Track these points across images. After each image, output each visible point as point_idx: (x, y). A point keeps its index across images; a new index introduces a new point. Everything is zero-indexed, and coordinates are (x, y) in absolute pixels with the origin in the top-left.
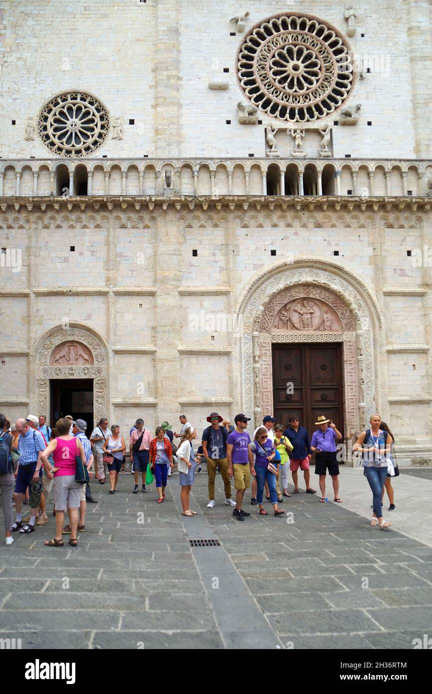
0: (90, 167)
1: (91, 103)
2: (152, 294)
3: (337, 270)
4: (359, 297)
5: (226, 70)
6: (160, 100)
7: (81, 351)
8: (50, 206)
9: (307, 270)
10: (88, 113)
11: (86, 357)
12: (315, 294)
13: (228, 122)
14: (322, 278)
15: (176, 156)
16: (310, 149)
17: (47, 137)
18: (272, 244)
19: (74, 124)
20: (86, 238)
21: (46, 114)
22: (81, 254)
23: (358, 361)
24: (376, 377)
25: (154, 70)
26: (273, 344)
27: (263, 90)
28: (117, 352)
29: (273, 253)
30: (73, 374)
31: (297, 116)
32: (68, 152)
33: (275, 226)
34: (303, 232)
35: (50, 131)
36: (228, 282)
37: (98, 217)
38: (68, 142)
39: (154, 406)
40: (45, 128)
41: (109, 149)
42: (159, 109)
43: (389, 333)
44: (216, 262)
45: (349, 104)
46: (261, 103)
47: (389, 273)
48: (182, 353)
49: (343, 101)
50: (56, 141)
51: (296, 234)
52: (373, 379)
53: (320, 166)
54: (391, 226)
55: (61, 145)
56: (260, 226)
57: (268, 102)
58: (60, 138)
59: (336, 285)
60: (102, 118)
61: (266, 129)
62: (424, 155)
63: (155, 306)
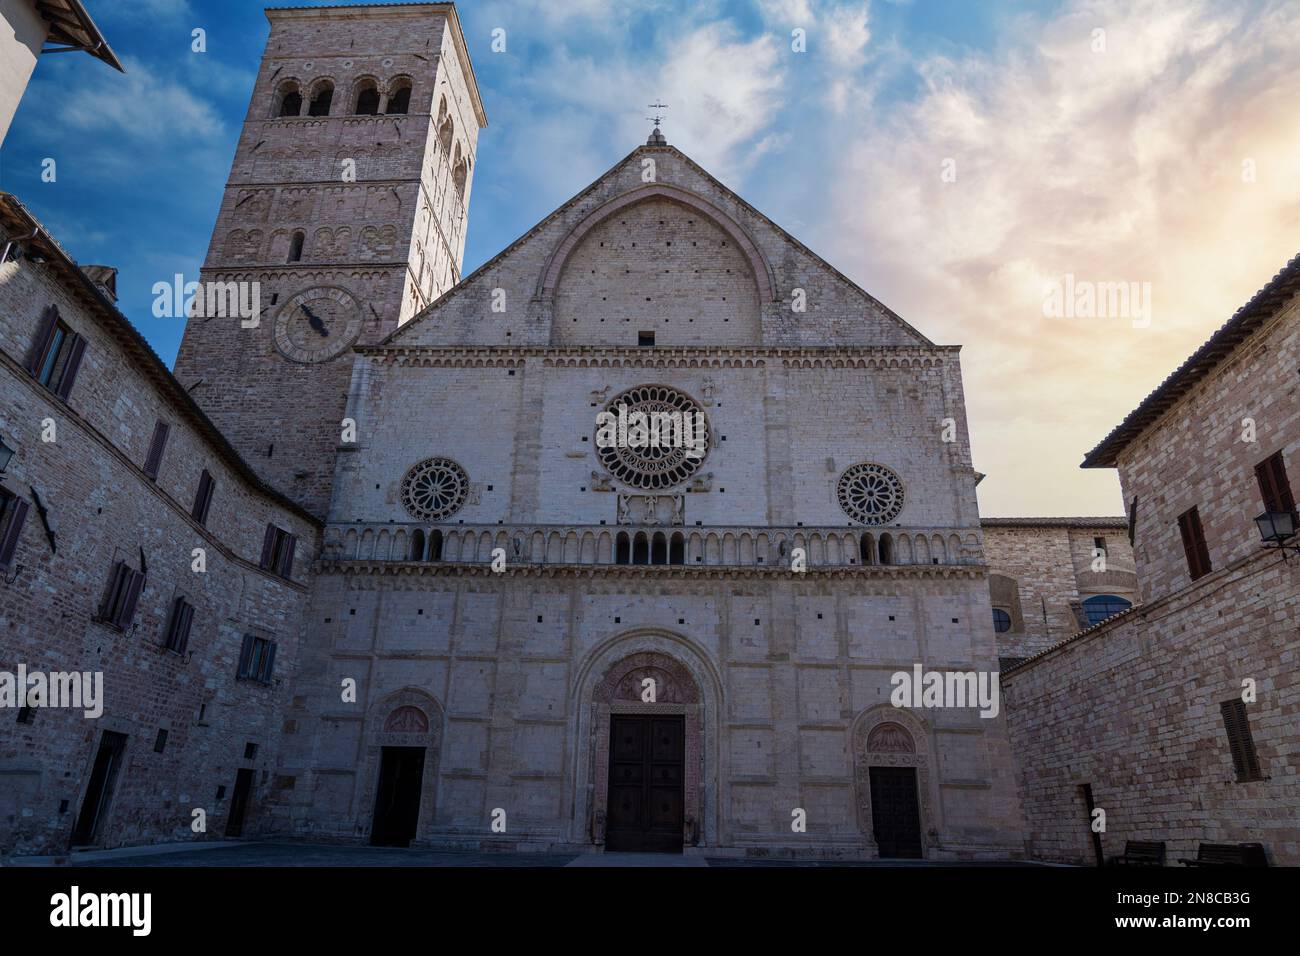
0: (445, 531)
1: (454, 469)
2: (495, 660)
3: (681, 639)
4: (703, 667)
5: (585, 439)
6: (519, 468)
7: (417, 718)
8: (402, 569)
9: (651, 637)
10: (449, 478)
11: (422, 724)
12: (658, 662)
13: (583, 489)
14: (667, 646)
15: (530, 521)
16: (663, 514)
17: (408, 500)
18: (617, 611)
19: (435, 489)
20: (435, 601)
21: (409, 478)
22: (428, 617)
23: (698, 737)
24: (718, 754)
25: (516, 439)
26: (612, 715)
27: (620, 457)
28: (452, 719)
29: (618, 620)
30: (406, 742)
31: (651, 483)
32: (427, 516)
33: (620, 592)
34: (648, 599)
35: (412, 495)
36: (570, 650)
37: (448, 580)
38: (428, 506)
39: (484, 778)
40: (407, 493)
41: (467, 514)
42: (517, 477)
43: (733, 707)
44: (560, 628)
45: (703, 471)
46: (616, 470)
47: (735, 643)
48: (518, 721)
49: (697, 468)
50: (416, 505)
51: (642, 601)
52: (716, 755)
53: (668, 533)
54: (738, 593)
55: (421, 510)
56: (606, 592)
57: (624, 468)
58: (421, 502)
59: (681, 654)
60: (462, 484)
61: (619, 496)
62: (775, 522)
63: (495, 673)
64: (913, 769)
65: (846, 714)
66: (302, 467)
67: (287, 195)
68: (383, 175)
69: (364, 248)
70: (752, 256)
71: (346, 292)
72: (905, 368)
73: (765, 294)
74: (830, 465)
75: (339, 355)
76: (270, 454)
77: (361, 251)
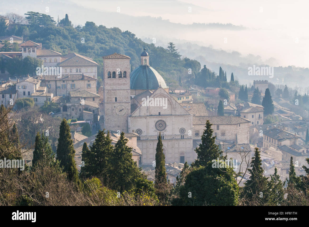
1: (141, 130)
5: (154, 126)
6: (147, 130)
13: (154, 131)
15: (149, 135)
16: (162, 134)
19: (139, 132)
22: (140, 145)
25: (147, 126)
27: (157, 128)
31: (161, 131)
38: (138, 134)
41: (142, 135)
43: (168, 152)
45: (166, 129)
47: (169, 146)
52: (167, 156)
53: (163, 136)
54: (169, 141)
61: (157, 132)
62: (173, 134)
63: (147, 150)
64: (184, 156)
65: (179, 152)
66: (123, 128)
67: (113, 91)
68: (125, 88)
69: (125, 100)
70: (172, 103)
71: (124, 106)
72: (187, 117)
73: (173, 108)
74: (179, 128)
75: (124, 115)
76: (119, 127)
77: (124, 100)
